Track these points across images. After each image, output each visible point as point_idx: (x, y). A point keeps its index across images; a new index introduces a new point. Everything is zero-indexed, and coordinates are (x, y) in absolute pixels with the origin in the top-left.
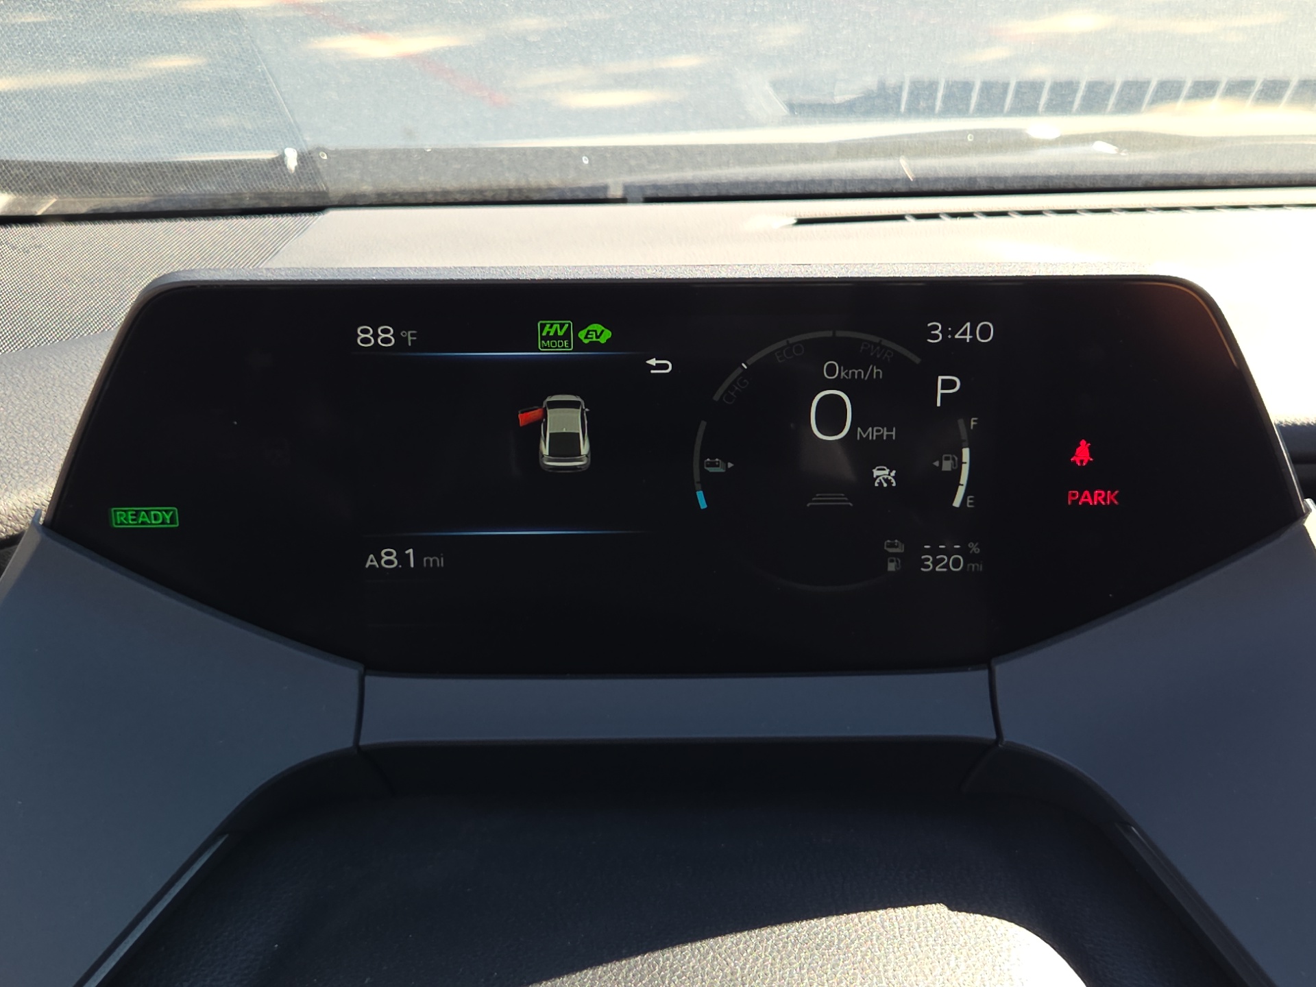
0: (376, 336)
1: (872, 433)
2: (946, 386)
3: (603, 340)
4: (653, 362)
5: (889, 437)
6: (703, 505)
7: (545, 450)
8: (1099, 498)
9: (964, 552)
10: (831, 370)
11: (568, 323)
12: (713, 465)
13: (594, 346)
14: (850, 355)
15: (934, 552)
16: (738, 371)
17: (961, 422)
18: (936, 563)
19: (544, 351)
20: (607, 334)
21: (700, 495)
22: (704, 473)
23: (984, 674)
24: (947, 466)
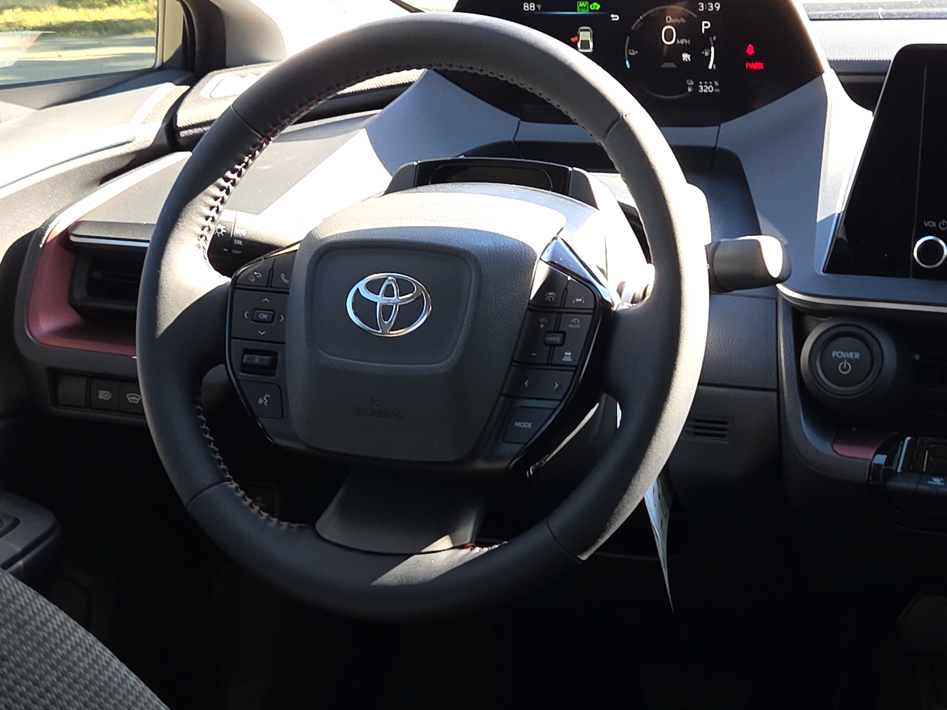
0: (529, 6)
1: (682, 41)
2: (706, 25)
3: (597, 9)
4: (612, 16)
5: (688, 43)
6: (628, 66)
7: (579, 45)
8: (759, 66)
9: (713, 85)
10: (669, 19)
11: (587, 3)
12: (631, 52)
13: (595, 11)
14: (675, 15)
15: (703, 85)
16: (639, 20)
17: (711, 38)
18: (704, 88)
19: (579, 12)
20: (598, 7)
21: (627, 62)
22: (629, 55)
23: (718, 127)
24: (707, 54)
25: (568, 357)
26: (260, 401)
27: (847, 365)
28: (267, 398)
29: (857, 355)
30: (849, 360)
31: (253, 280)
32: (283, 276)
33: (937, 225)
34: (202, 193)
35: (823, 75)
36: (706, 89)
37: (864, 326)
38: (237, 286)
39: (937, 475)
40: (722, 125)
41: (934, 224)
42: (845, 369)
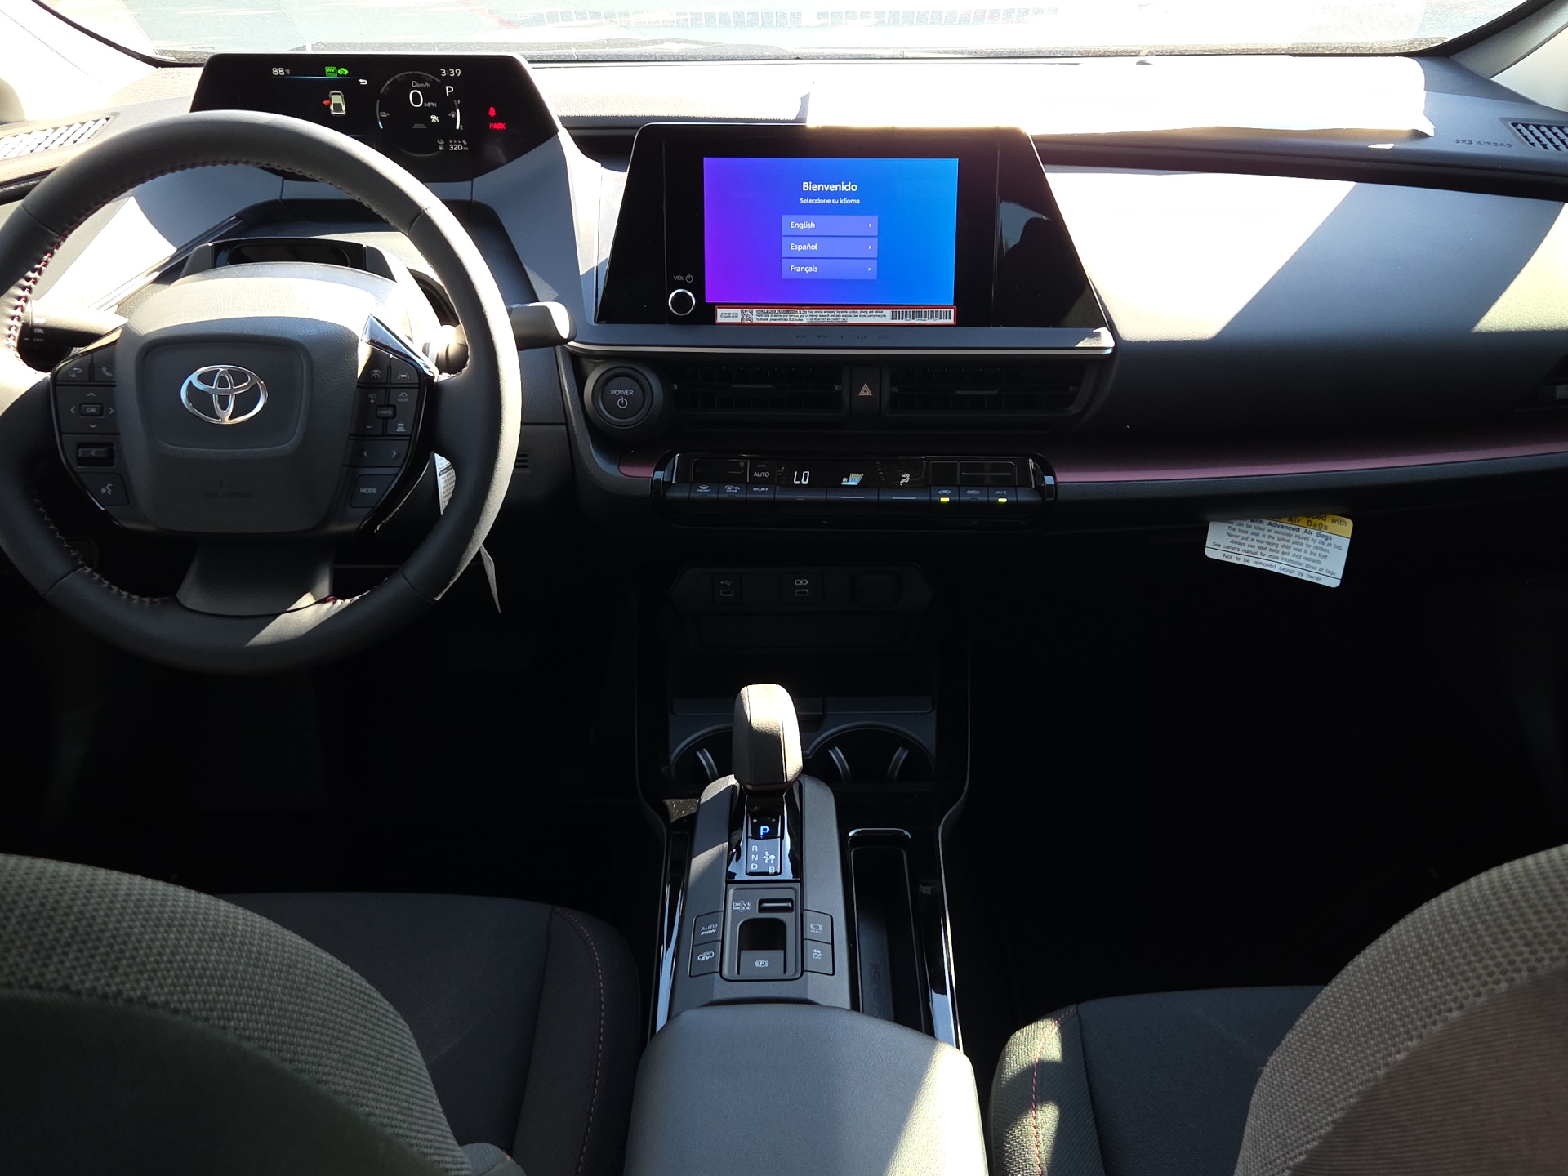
0: (278, 71)
1: (429, 104)
2: (449, 90)
3: (345, 74)
4: (361, 80)
5: (434, 106)
6: (382, 127)
7: (332, 108)
8: (500, 126)
9: (462, 144)
10: (414, 84)
11: (334, 68)
12: (383, 114)
13: (343, 75)
14: (420, 80)
15: (453, 144)
16: (386, 85)
17: (455, 101)
19: (329, 77)
20: (346, 72)
21: (380, 124)
22: (381, 117)
23: (470, 182)
24: (453, 116)
25: (401, 428)
26: (103, 491)
27: (625, 402)
28: (110, 487)
29: (631, 392)
30: (625, 397)
31: (74, 376)
32: (104, 370)
33: (684, 278)
34: (5, 295)
35: (558, 134)
36: (455, 147)
37: (636, 368)
38: (58, 383)
39: (704, 483)
40: (475, 180)
41: (682, 278)
42: (623, 404)
